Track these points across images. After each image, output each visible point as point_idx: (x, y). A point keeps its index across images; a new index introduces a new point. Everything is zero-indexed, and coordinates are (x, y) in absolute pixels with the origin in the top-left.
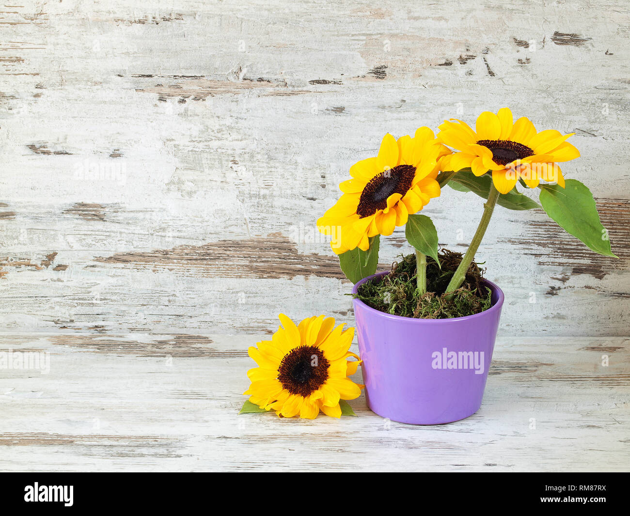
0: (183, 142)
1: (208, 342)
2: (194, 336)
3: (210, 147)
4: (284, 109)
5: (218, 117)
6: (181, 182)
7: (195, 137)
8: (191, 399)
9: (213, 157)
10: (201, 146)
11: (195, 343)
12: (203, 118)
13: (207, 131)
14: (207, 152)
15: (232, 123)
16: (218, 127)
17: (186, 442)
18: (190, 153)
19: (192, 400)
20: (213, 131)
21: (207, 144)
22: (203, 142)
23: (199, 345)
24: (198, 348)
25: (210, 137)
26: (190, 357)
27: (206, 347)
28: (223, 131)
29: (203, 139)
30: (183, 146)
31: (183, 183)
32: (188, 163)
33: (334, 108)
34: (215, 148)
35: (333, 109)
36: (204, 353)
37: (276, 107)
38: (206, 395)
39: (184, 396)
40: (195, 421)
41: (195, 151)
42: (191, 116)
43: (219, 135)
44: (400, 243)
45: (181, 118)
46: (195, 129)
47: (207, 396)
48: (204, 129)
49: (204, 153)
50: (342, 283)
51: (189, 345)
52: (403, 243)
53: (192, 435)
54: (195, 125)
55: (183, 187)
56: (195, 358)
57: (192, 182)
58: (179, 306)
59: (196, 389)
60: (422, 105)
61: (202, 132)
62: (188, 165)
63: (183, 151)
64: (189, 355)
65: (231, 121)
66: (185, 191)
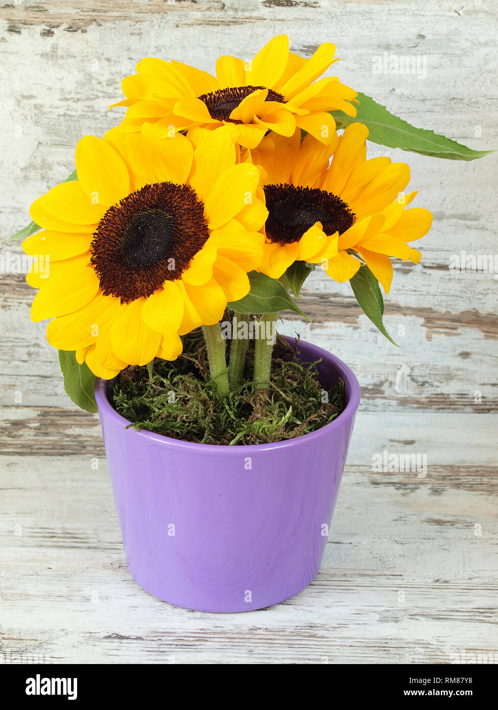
0: (50, 100)
1: (93, 423)
2: (70, 412)
3: (95, 109)
4: (220, 48)
5: (109, 60)
6: (46, 166)
7: (70, 93)
8: (63, 547)
9: (100, 125)
10: (80, 107)
11: (72, 425)
12: (83, 61)
13: (90, 83)
14: (89, 117)
15: (131, 70)
16: (107, 76)
17: (50, 646)
18: (62, 118)
19: (64, 551)
20: (100, 83)
21: (89, 103)
22: (84, 100)
23: (76, 431)
24: (75, 437)
25: (95, 93)
26: (62, 455)
27: (89, 434)
28: (117, 83)
29: (84, 97)
30: (50, 107)
31: (50, 167)
32: (58, 136)
33: (304, 47)
34: (103, 110)
35: (302, 48)
36: (84, 447)
37: (205, 44)
38: (87, 538)
39: (50, 542)
40: (69, 598)
41: (70, 116)
42: (62, 57)
43: (110, 90)
44: (407, 268)
45: (46, 61)
46: (70, 79)
47: (90, 540)
48: (84, 80)
49: (84, 118)
50: (312, 329)
51: (61, 430)
52: (413, 268)
53: (62, 630)
54: (69, 72)
55: (51, 174)
56: (70, 457)
57: (65, 166)
58: (44, 362)
59: (71, 526)
60: (452, 44)
61: (81, 84)
62: (57, 138)
63: (50, 115)
64: (60, 451)
65: (130, 66)
66: (53, 181)
